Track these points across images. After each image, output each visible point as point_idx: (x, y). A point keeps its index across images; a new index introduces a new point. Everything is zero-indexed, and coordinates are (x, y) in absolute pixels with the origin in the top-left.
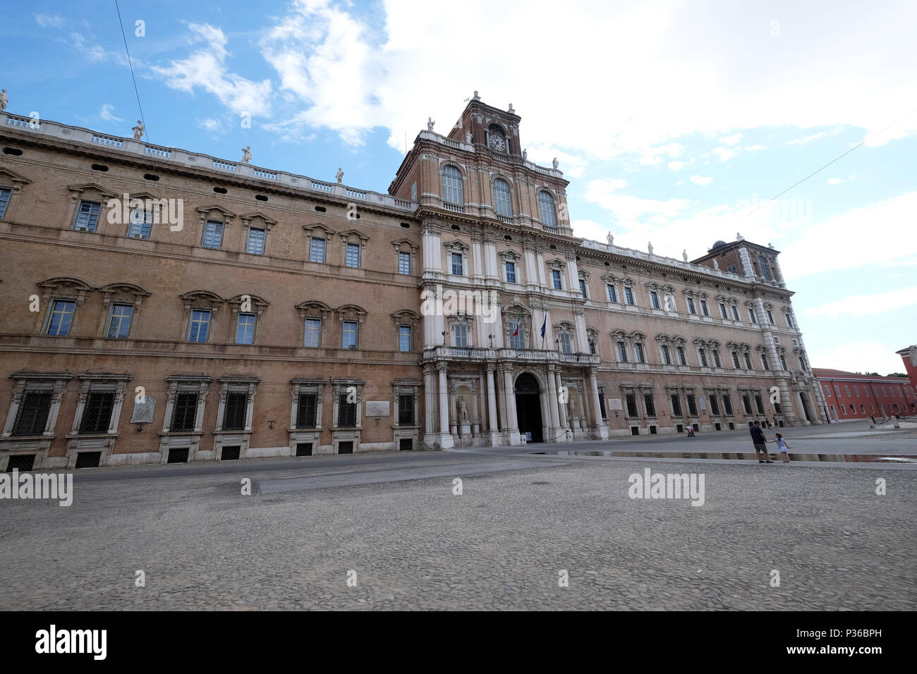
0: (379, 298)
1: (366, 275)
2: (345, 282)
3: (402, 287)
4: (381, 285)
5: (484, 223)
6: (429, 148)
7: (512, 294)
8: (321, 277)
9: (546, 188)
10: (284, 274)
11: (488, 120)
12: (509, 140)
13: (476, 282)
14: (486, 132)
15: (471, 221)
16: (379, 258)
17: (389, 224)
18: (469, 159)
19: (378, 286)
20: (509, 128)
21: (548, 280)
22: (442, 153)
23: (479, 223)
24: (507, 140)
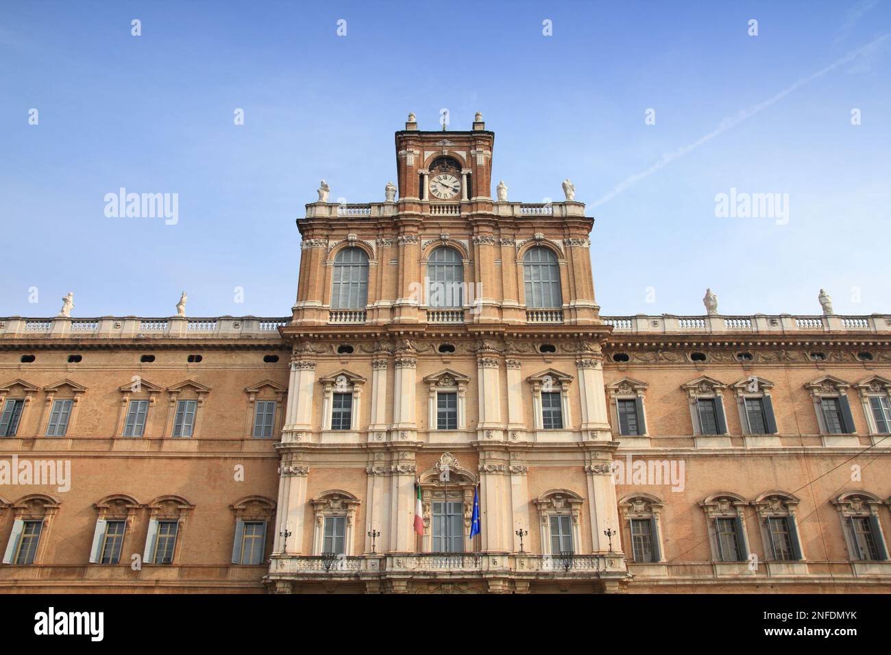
0: (215, 481)
1: (199, 446)
2: (168, 461)
3: (254, 458)
4: (221, 461)
5: (392, 335)
6: (313, 229)
7: (440, 450)
8: (135, 458)
9: (540, 240)
10: (87, 460)
11: (429, 154)
12: (469, 176)
13: (372, 439)
14: (422, 176)
15: (369, 335)
16: (223, 417)
17: (246, 363)
18: (383, 228)
19: (215, 461)
20: (469, 155)
21: (531, 414)
22: (335, 233)
23: (383, 335)
24: (465, 178)
